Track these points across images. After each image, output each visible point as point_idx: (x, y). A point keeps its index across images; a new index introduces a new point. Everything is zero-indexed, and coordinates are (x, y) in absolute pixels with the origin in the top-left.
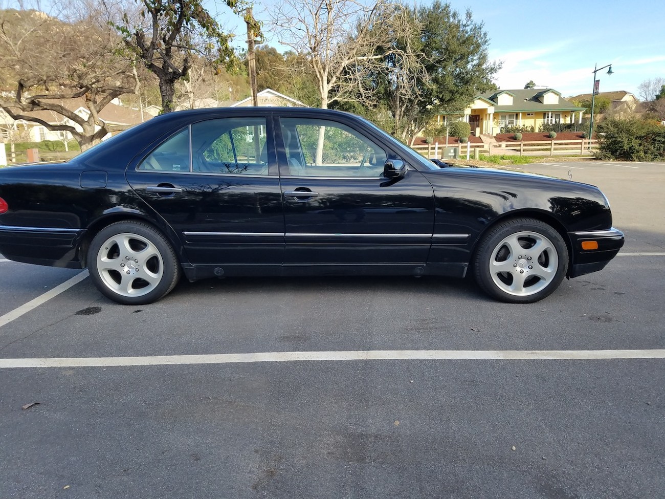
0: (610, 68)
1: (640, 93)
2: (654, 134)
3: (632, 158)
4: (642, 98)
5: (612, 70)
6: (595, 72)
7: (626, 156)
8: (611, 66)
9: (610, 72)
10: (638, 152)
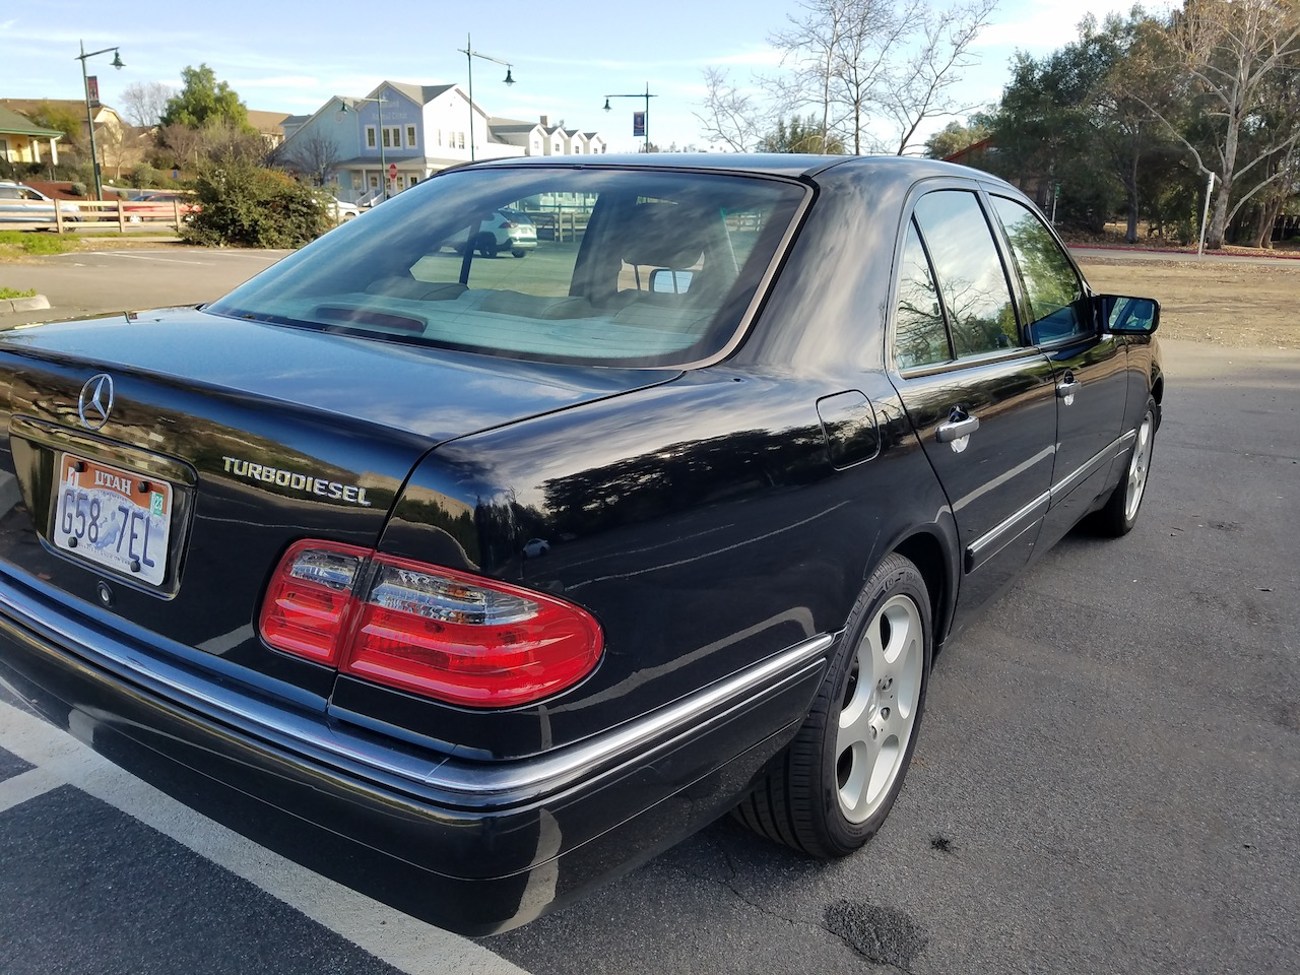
0: (117, 55)
1: (128, 109)
2: (283, 197)
3: (258, 241)
4: (133, 119)
5: (122, 58)
6: (83, 57)
7: (247, 237)
8: (119, 51)
9: (117, 63)
10: (265, 230)
